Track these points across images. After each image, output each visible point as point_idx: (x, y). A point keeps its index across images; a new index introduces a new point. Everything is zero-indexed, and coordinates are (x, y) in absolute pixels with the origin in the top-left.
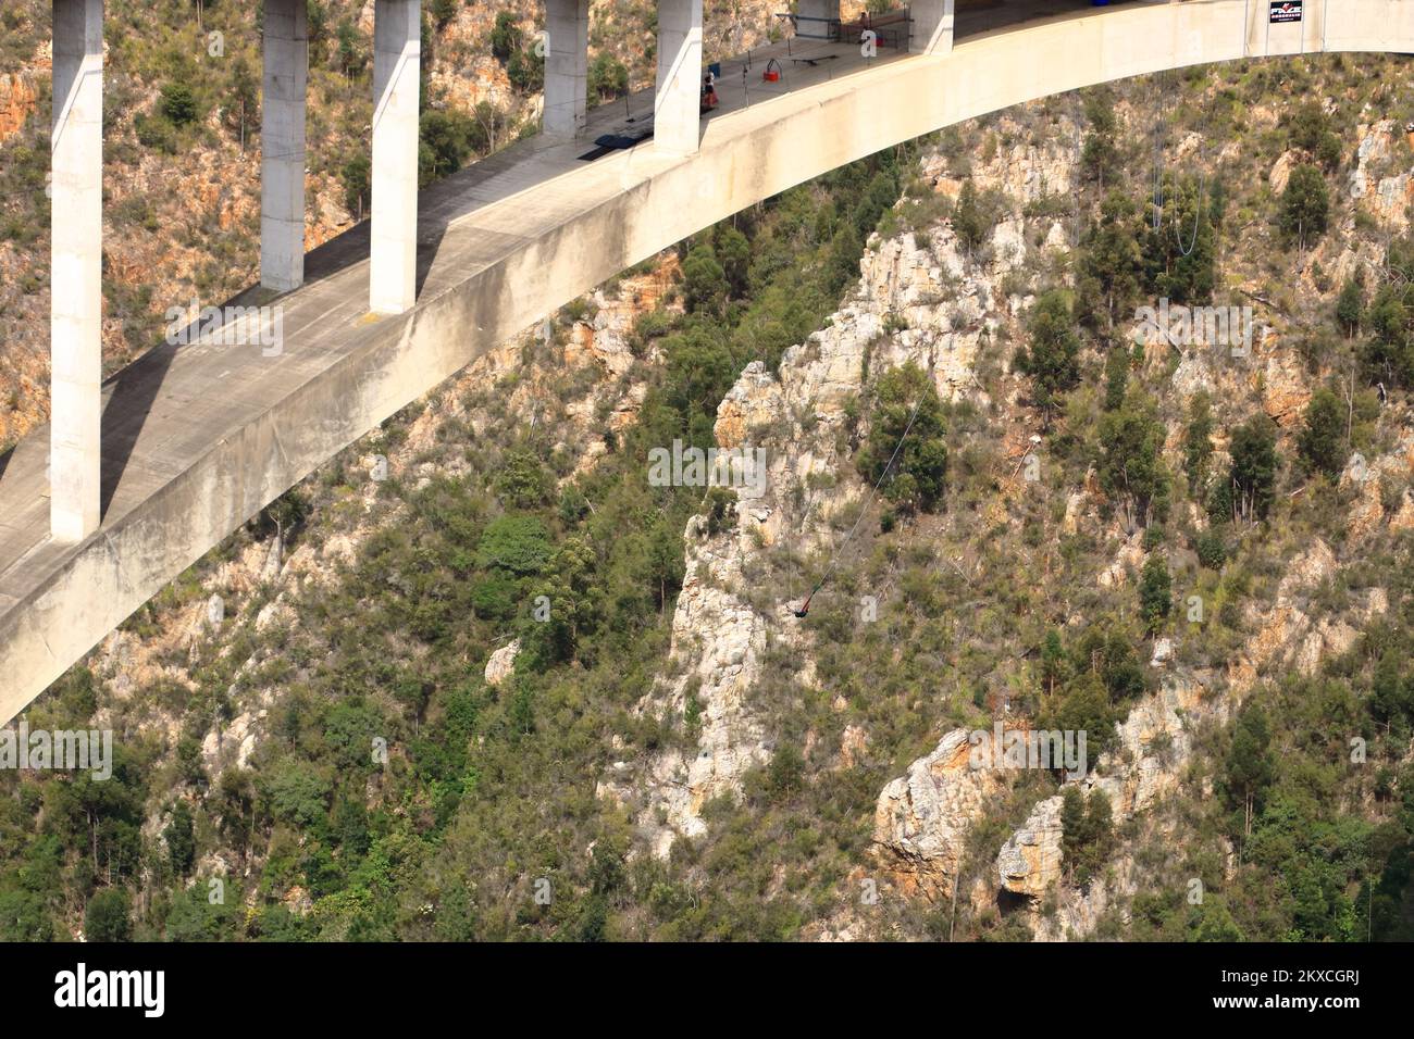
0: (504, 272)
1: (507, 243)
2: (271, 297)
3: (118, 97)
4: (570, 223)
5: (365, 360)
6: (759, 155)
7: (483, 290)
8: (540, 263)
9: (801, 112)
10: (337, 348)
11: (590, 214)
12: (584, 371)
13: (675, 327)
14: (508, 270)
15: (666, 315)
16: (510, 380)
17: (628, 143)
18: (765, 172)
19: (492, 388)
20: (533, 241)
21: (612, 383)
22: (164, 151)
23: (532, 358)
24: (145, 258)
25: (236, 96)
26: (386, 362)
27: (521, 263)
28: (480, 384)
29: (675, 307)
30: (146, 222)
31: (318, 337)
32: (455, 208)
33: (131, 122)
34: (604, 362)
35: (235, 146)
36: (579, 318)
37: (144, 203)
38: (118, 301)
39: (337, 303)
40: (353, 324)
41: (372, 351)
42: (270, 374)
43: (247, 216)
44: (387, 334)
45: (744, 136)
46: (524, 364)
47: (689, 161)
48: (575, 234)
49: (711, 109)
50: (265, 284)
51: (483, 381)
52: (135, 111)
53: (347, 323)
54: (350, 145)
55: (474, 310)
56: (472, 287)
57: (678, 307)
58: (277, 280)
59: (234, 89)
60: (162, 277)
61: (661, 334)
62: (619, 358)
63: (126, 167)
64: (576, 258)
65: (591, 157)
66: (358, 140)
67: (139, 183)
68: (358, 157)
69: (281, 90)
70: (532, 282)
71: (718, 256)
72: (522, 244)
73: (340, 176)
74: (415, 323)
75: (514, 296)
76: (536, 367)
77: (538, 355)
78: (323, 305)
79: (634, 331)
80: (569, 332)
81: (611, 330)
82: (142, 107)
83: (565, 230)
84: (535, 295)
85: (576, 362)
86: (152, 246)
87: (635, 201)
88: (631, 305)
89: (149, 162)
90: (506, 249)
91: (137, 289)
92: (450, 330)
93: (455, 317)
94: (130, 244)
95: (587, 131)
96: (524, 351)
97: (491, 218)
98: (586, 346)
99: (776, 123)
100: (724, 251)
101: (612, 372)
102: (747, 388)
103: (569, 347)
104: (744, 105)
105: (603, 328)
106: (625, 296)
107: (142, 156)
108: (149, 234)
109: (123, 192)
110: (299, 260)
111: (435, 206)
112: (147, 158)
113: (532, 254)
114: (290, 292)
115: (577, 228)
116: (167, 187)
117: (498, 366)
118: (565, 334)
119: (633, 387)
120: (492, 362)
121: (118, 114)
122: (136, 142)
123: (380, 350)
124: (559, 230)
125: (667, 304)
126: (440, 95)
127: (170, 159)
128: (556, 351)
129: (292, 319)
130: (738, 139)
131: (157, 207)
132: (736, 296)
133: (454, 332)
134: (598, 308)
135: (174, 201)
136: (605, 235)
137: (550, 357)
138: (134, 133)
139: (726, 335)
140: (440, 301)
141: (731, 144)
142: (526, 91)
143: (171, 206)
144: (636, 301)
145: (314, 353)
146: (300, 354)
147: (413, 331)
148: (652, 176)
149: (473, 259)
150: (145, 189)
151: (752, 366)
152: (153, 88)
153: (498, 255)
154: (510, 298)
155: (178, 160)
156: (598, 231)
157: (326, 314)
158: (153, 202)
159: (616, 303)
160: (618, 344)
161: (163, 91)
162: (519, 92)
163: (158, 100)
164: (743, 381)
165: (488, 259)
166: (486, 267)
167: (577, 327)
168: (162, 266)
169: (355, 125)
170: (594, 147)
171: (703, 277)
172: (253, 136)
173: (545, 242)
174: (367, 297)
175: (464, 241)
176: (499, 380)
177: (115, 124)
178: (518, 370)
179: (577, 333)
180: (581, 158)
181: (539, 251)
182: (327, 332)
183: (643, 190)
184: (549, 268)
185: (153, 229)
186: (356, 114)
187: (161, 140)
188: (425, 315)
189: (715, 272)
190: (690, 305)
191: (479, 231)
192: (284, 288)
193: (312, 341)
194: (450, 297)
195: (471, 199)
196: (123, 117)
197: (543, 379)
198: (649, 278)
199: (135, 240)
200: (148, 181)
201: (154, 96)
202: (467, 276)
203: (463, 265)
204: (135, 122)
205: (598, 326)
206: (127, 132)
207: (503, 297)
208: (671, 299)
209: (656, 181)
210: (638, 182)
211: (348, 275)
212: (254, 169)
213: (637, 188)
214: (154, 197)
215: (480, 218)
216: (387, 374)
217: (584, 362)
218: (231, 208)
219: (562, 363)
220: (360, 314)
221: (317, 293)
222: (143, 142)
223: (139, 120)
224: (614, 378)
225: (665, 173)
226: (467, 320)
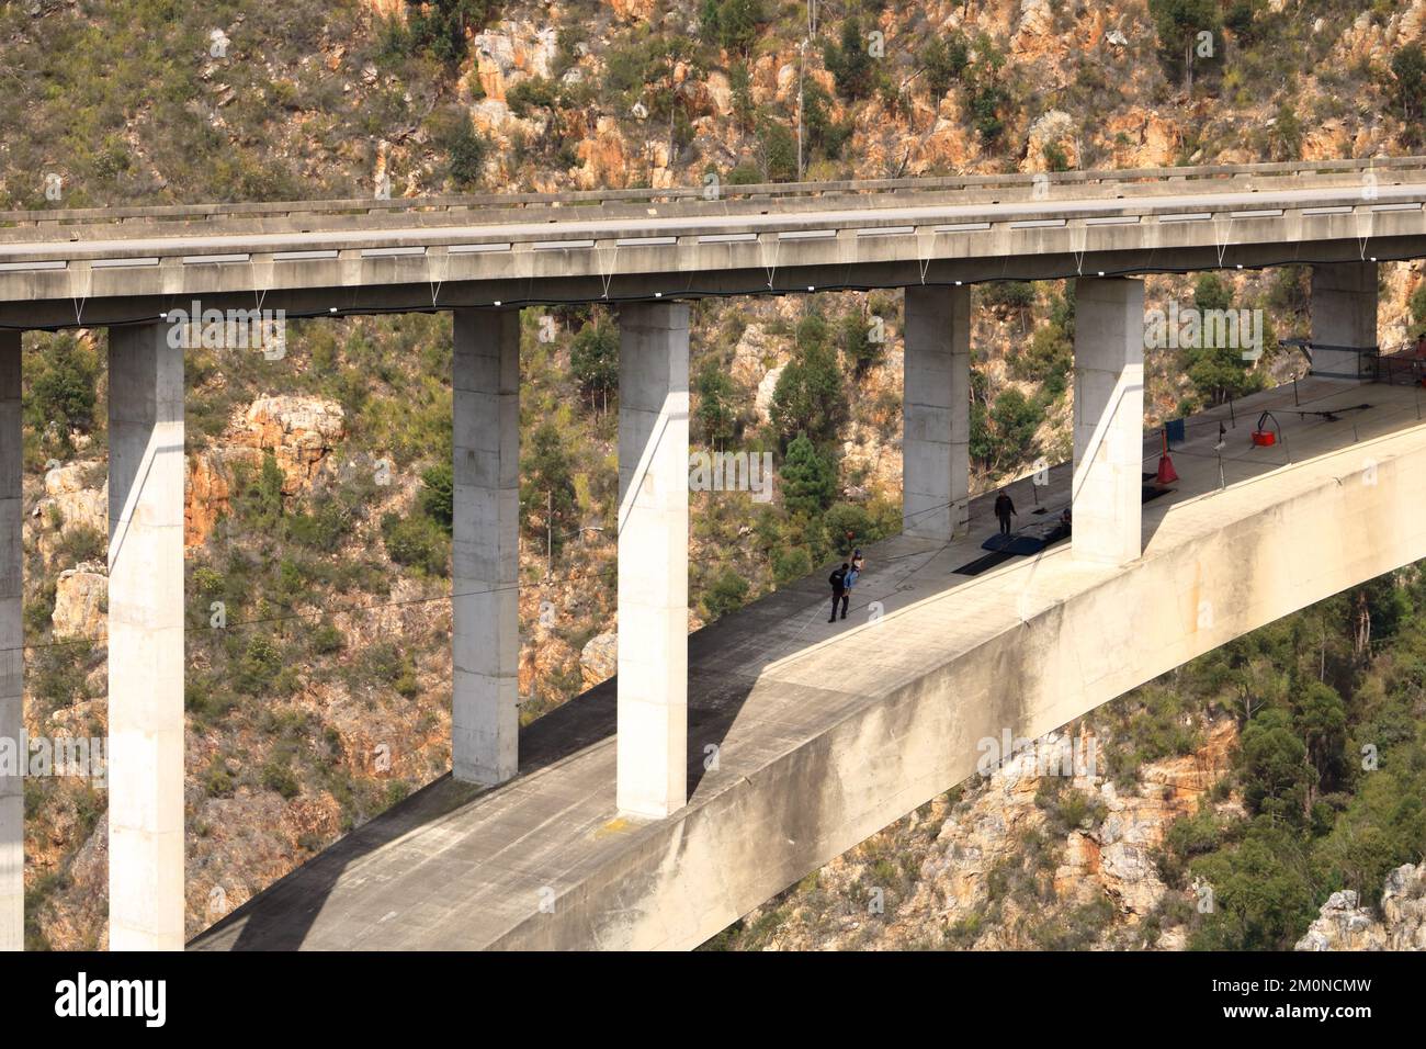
0: (828, 751)
1: (835, 705)
2: (466, 795)
3: (356, 488)
4: (935, 673)
5: (607, 892)
6: (1240, 563)
7: (795, 777)
8: (886, 737)
9: (1304, 495)
10: (562, 873)
11: (966, 659)
12: (1085, 908)
13: (1231, 837)
14: (835, 748)
15: (1215, 818)
16: (969, 924)
17: (1032, 547)
18: (1249, 589)
19: (940, 936)
20: (876, 702)
21: (1130, 928)
22: (428, 573)
23: (1004, 888)
24: (398, 740)
25: (541, 485)
26: (639, 896)
27: (856, 737)
28: (921, 931)
29: (1231, 806)
30: (401, 683)
31: (535, 856)
32: (759, 652)
33: (377, 527)
34: (1117, 895)
35: (538, 563)
36: (1077, 826)
37: (396, 653)
38: (357, 806)
39: (565, 803)
40: (590, 836)
41: (618, 878)
42: (457, 915)
43: (556, 672)
44: (641, 850)
45: (1214, 533)
46: (991, 898)
47: (1126, 574)
48: (943, 691)
49: (1165, 492)
50: (459, 775)
51: (925, 927)
52: (383, 509)
53: (579, 835)
54: (717, 558)
55: (781, 812)
56: (776, 776)
57: (1235, 806)
58: (476, 768)
59: (537, 474)
60: (424, 768)
61: (1208, 849)
62: (1142, 887)
63: (369, 598)
64: (944, 729)
65: (973, 570)
66: (730, 550)
67: (389, 621)
68: (730, 576)
69: (481, 471)
70: (874, 765)
71: (1296, 724)
72: (857, 707)
73: (702, 607)
74: (686, 833)
75: (846, 789)
76: (1009, 903)
77: (1013, 884)
78: (546, 807)
79: (1166, 844)
80: (1061, 848)
81: (1127, 844)
82: (395, 503)
83: (926, 684)
84: (879, 786)
85: (1073, 895)
86: (409, 720)
87: (1038, 638)
88: (1159, 803)
89: (404, 588)
90: (833, 715)
91: (385, 787)
92: (742, 845)
93: (751, 824)
94: (374, 717)
95: (970, 529)
96: (990, 880)
97: (813, 667)
98: (1088, 869)
99: (1266, 511)
100: (1306, 718)
101: (1130, 910)
102: (1330, 934)
103: (1062, 871)
104: (1216, 485)
105: (1116, 840)
106: (1150, 789)
107: (394, 580)
108: (405, 702)
109: (364, 636)
110: (511, 736)
111: (728, 649)
112: (402, 583)
113: (872, 724)
114: (496, 788)
115: (945, 681)
116: (433, 627)
117: (950, 902)
118: (1055, 851)
119: (1165, 934)
120: (941, 896)
121: (356, 515)
122: (385, 558)
123: (630, 875)
124: (917, 684)
125: (1217, 801)
126: (858, 478)
127: (438, 583)
128: (1041, 877)
129: (497, 829)
130: (1204, 538)
131: (417, 658)
132: (1325, 788)
133: (749, 846)
134: (1106, 810)
135: (443, 649)
136: (992, 691)
137: (1032, 887)
138: (381, 543)
139: (1306, 849)
140: (726, 798)
141: (1193, 547)
142: (994, 470)
143: (439, 658)
144: (1167, 797)
145: (528, 882)
146: (506, 884)
147: (684, 845)
148: (1066, 597)
149: (780, 732)
150: (398, 632)
151: (1337, 898)
152: (412, 474)
153: (819, 725)
154: (839, 793)
155: (448, 585)
156: (979, 685)
157: (549, 821)
158: (412, 651)
159: (1135, 801)
160: (1141, 866)
161: (426, 478)
162: (982, 471)
163: (420, 495)
164: (1324, 922)
165: (803, 732)
166: (800, 744)
167: (1075, 839)
168: (424, 750)
169: (726, 527)
170: (982, 554)
171: (1275, 758)
172: (567, 546)
173: (894, 704)
174: (613, 794)
175: (768, 703)
176: (951, 925)
177: (353, 530)
178: (980, 907)
179: (1075, 846)
180: (957, 572)
181: (884, 717)
182: (549, 848)
183: (1051, 621)
184: (902, 744)
185: (411, 694)
186: (726, 509)
187: (423, 555)
188: (703, 820)
189: (1291, 750)
190: (1254, 804)
191: (792, 687)
192: (487, 780)
193: (525, 864)
194: (742, 792)
195: (784, 638)
196: (364, 519)
197: (1021, 922)
198: (1187, 761)
199: (382, 710)
200: (403, 618)
201: (413, 487)
202: (769, 757)
203: (764, 742)
204: (383, 527)
205: (1107, 837)
206: (370, 543)
207: (828, 790)
208: (1223, 793)
209: (1072, 607)
210: (1043, 607)
211: (586, 761)
212: (567, 598)
213: (1041, 617)
214: (413, 645)
215: (796, 666)
216: (642, 914)
217: (1085, 895)
218: (531, 659)
219: (1051, 897)
220: (601, 820)
221: (537, 787)
222: (396, 558)
223: (390, 523)
224: (1133, 920)
225: (1087, 592)
226: (769, 827)
